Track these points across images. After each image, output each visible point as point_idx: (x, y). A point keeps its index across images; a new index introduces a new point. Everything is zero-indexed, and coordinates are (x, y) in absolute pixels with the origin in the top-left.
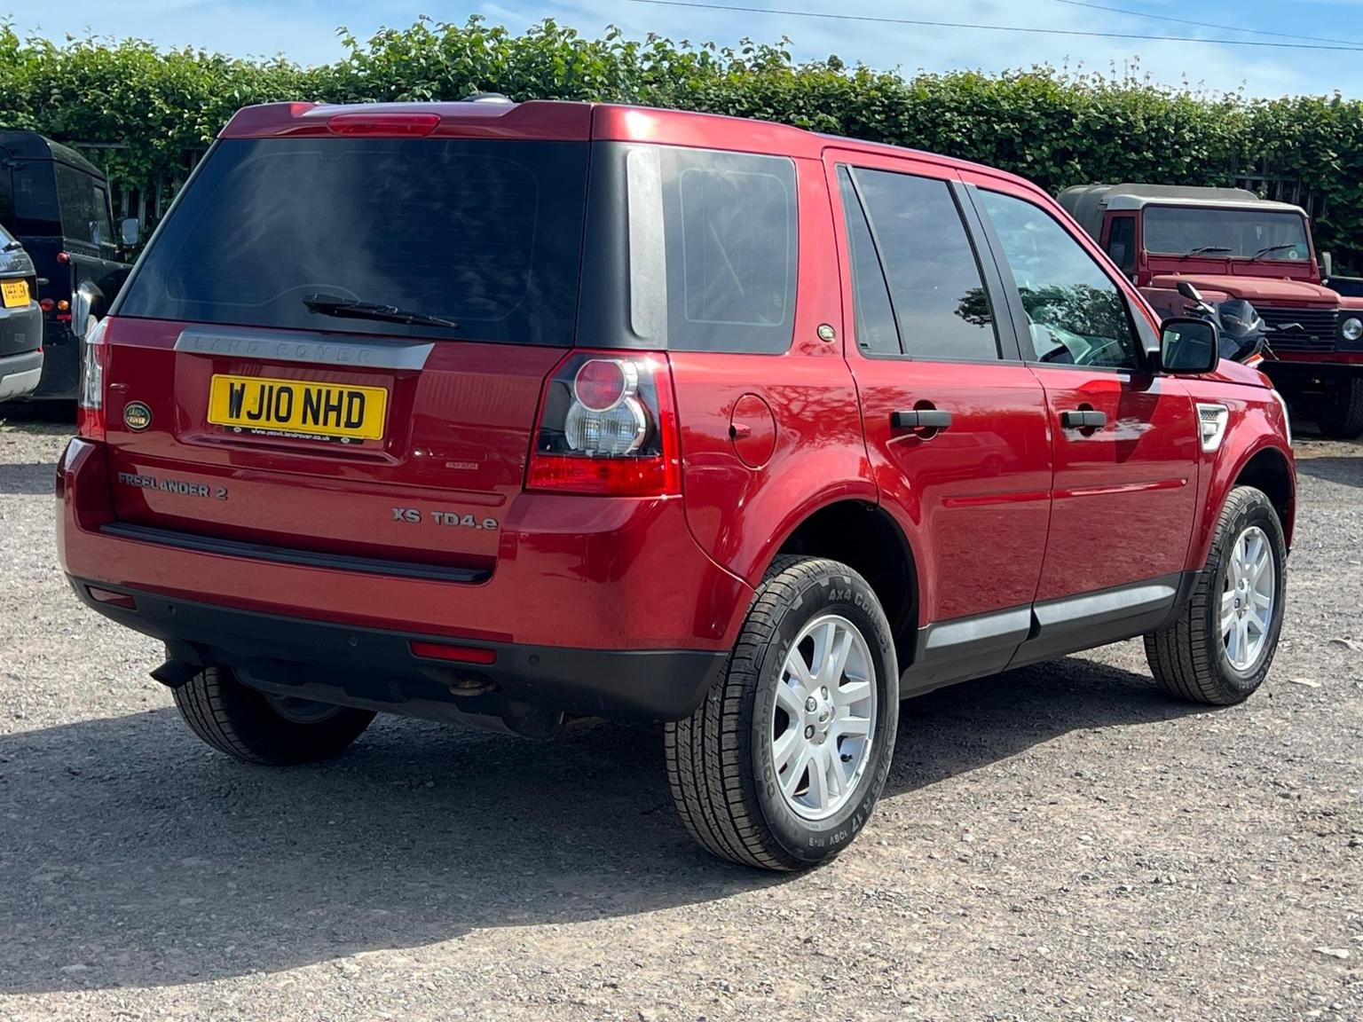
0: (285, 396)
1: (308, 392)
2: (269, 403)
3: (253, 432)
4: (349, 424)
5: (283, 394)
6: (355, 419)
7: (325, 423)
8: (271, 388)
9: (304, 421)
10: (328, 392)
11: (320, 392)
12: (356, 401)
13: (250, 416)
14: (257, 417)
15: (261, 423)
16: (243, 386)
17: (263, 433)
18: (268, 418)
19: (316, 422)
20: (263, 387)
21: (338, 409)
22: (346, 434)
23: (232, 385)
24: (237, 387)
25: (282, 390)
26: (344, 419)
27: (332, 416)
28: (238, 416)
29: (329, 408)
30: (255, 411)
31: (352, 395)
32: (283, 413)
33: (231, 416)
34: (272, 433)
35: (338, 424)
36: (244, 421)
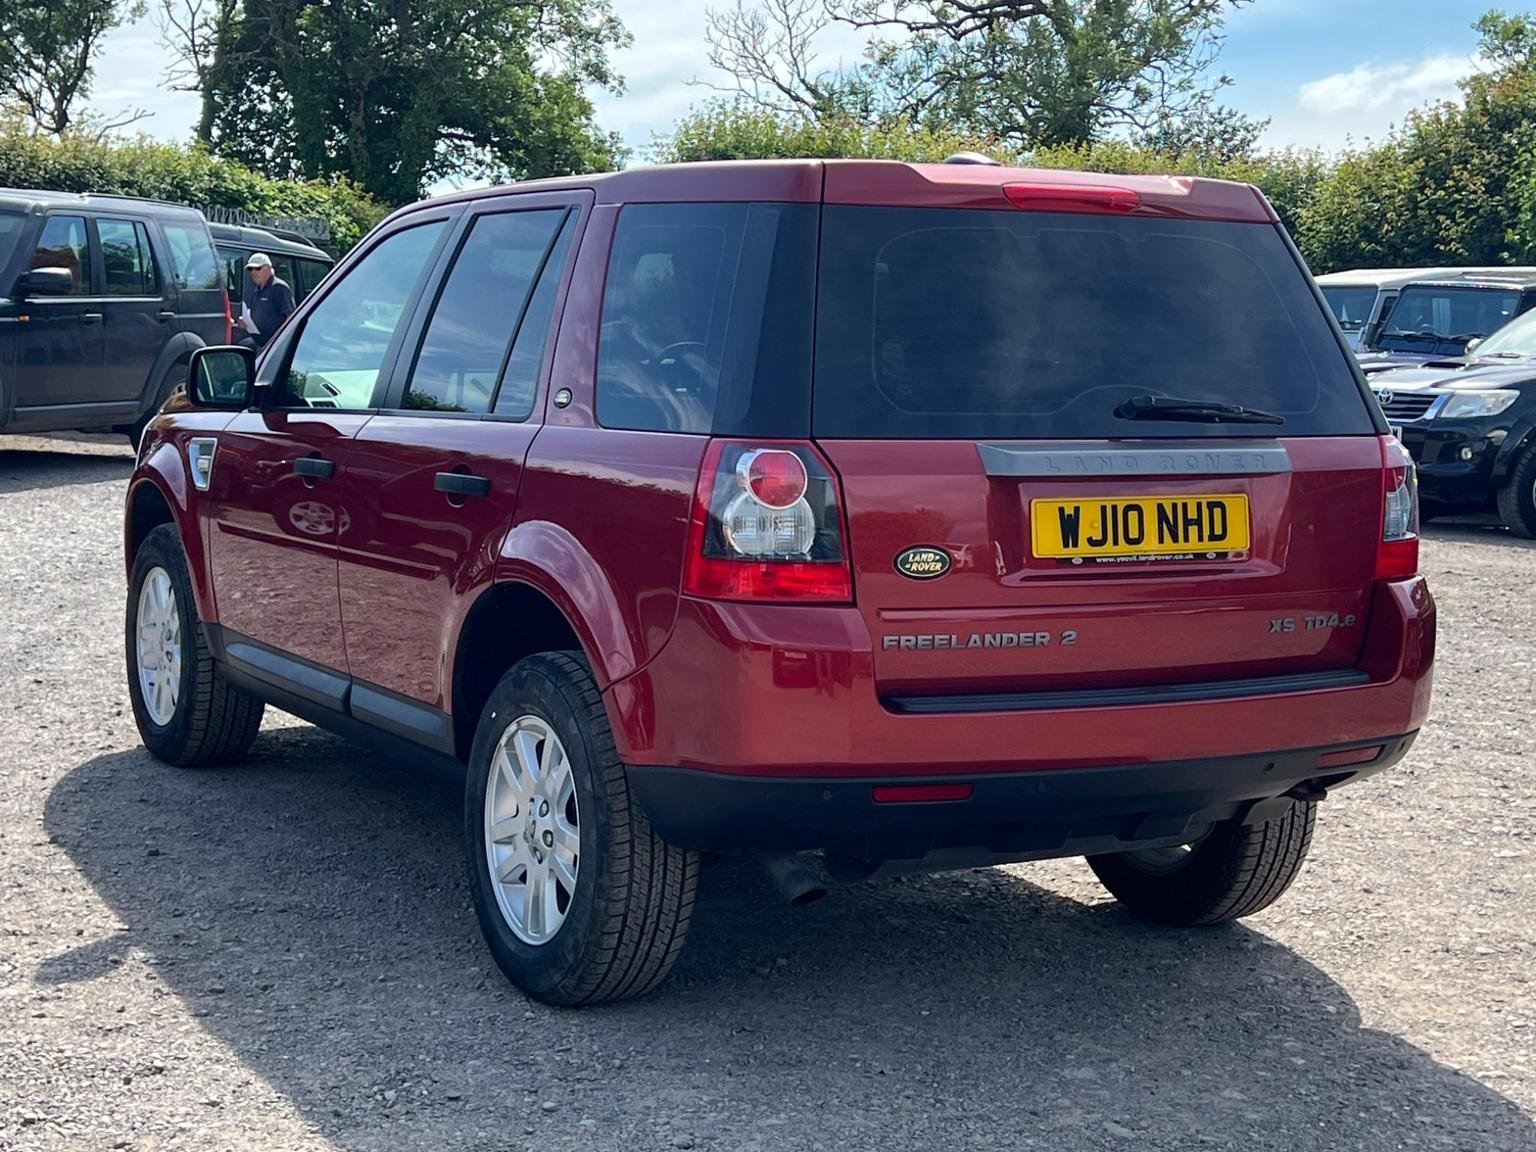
0: (1133, 516)
1: (1160, 507)
2: (1113, 524)
3: (1099, 560)
4: (1213, 537)
5: (1130, 513)
6: (1218, 531)
7: (1186, 539)
8: (1114, 508)
9: (1161, 540)
10: (1185, 506)
11: (1175, 506)
12: (1217, 512)
13: (1091, 541)
14: (1101, 543)
15: (1108, 548)
16: (1077, 509)
17: (1112, 560)
18: (1116, 543)
19: (1175, 539)
20: (1104, 509)
21: (1199, 522)
22: (1211, 548)
23: (1061, 510)
24: (1069, 511)
25: (1128, 508)
26: (1206, 532)
27: (1193, 530)
28: (1075, 545)
29: (1187, 522)
30: (1098, 536)
31: (1211, 506)
32: (1134, 534)
33: (1066, 545)
34: (1123, 559)
35: (1201, 539)
36: (1084, 550)
